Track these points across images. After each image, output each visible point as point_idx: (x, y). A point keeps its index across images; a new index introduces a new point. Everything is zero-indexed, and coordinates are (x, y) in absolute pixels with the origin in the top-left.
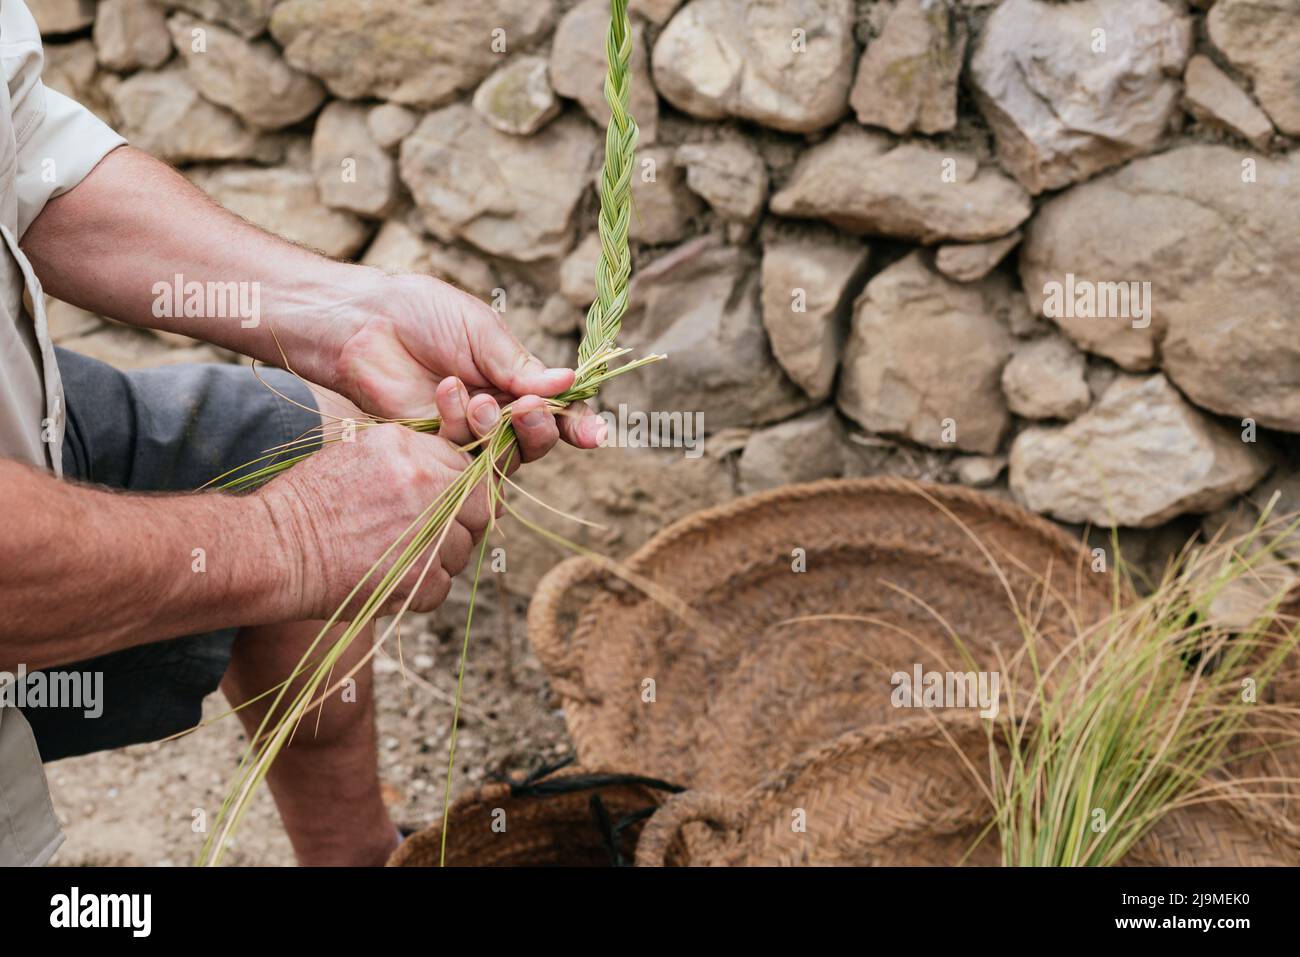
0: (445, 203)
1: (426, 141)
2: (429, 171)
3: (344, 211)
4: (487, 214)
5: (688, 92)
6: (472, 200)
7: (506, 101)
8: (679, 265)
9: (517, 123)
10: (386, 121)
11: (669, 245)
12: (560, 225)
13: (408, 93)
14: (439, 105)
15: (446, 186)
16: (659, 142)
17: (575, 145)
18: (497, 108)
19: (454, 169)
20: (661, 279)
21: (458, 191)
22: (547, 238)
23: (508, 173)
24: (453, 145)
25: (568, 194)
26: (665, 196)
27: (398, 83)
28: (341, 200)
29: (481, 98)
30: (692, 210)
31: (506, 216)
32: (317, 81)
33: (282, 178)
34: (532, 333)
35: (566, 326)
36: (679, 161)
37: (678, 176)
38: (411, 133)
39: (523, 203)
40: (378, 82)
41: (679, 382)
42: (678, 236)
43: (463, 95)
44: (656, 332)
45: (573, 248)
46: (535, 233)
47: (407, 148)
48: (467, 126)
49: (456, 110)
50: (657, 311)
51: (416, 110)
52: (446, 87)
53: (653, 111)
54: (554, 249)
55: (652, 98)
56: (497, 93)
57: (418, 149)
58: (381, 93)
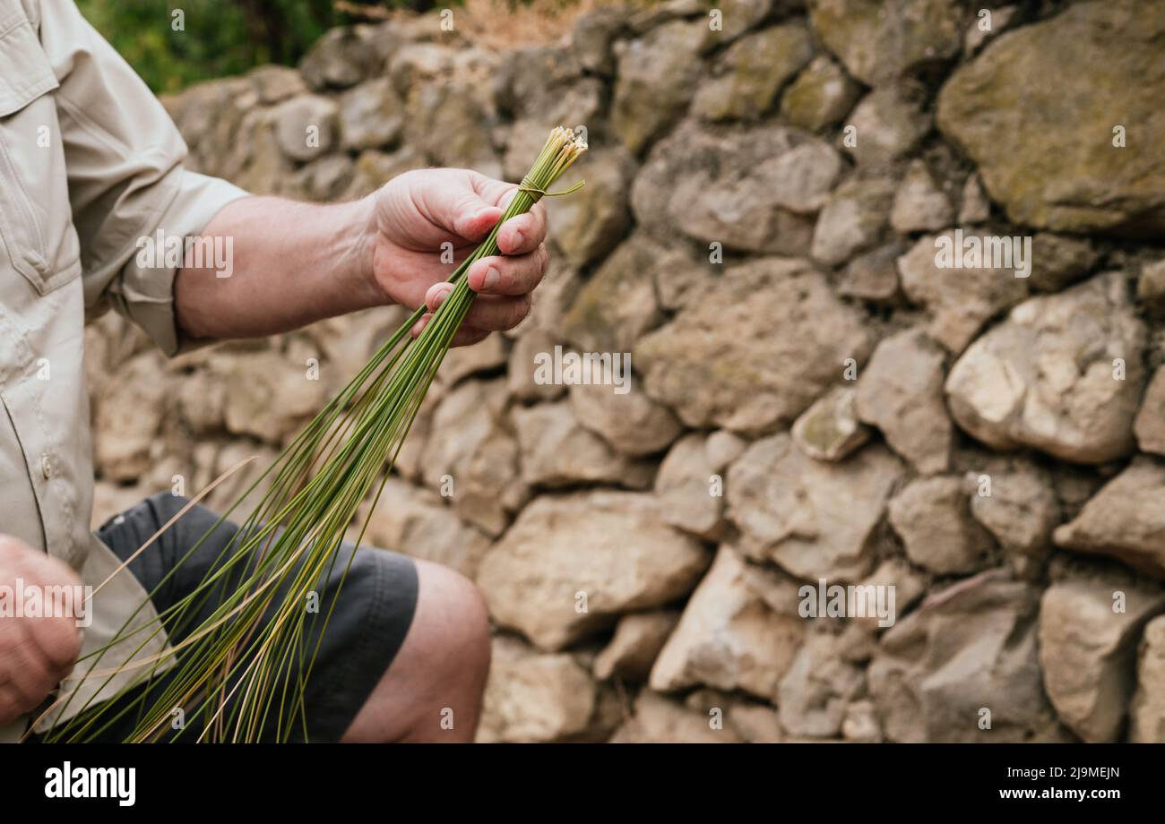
0: (760, 525)
1: (751, 464)
2: (749, 494)
3: (680, 530)
4: (793, 537)
5: (974, 418)
6: (784, 523)
7: (817, 428)
8: (961, 594)
9: (825, 447)
10: (719, 446)
11: (955, 577)
12: (855, 549)
13: (738, 421)
14: (766, 432)
15: (763, 509)
16: (952, 470)
17: (880, 473)
18: (810, 437)
19: (771, 492)
20: (943, 608)
21: (774, 514)
22: (842, 561)
23: (815, 497)
24: (772, 470)
25: (865, 520)
26: (950, 522)
27: (732, 410)
28: (676, 518)
29: (799, 427)
30: (983, 545)
31: (811, 539)
32: (671, 410)
33: (638, 501)
34: (829, 658)
35: (858, 653)
36: (967, 488)
37: (963, 503)
38: (737, 459)
39: (823, 526)
40: (715, 410)
41: (954, 717)
42: (969, 568)
43: (786, 423)
44: (937, 663)
45: (868, 573)
46: (832, 555)
47: (732, 472)
48: (786, 453)
49: (781, 438)
50: (939, 640)
51: (747, 437)
52: (771, 415)
53: (946, 439)
54: (849, 573)
55: (946, 425)
56: (812, 421)
57: (741, 473)
58: (719, 420)
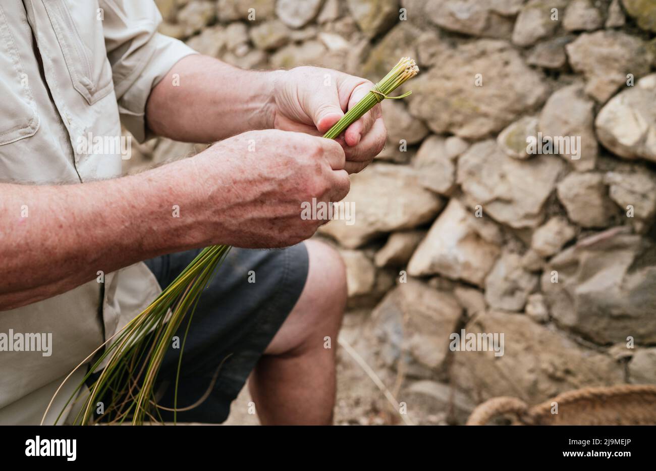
0: (477, 191)
1: (472, 157)
2: (471, 173)
3: (427, 190)
4: (498, 200)
5: (614, 142)
6: (491, 190)
7: (514, 139)
8: (601, 241)
9: (518, 151)
10: (453, 145)
11: (597, 229)
12: (535, 209)
13: (465, 131)
14: (481, 139)
15: (479, 182)
16: (597, 169)
17: (551, 168)
18: (509, 144)
19: (484, 173)
20: (589, 248)
21: (485, 186)
22: (528, 216)
23: (511, 178)
24: (485, 161)
25: (542, 193)
26: (596, 199)
27: (461, 125)
28: (427, 184)
29: (502, 138)
30: (613, 212)
31: (508, 202)
32: (424, 123)
33: (403, 170)
34: (517, 268)
35: (535, 267)
36: (606, 181)
37: (605, 190)
38: (464, 152)
39: (517, 195)
40: (451, 125)
41: (594, 309)
42: (604, 225)
43: (494, 134)
44: (585, 278)
45: (543, 223)
46: (522, 212)
47: (461, 161)
48: (493, 152)
49: (489, 143)
50: (586, 265)
51: (470, 141)
52: (485, 130)
53: (594, 152)
54: (531, 223)
55: (594, 144)
56: (510, 135)
57: (466, 161)
58: (454, 130)
